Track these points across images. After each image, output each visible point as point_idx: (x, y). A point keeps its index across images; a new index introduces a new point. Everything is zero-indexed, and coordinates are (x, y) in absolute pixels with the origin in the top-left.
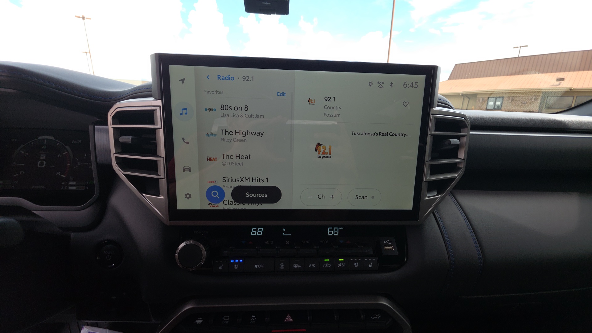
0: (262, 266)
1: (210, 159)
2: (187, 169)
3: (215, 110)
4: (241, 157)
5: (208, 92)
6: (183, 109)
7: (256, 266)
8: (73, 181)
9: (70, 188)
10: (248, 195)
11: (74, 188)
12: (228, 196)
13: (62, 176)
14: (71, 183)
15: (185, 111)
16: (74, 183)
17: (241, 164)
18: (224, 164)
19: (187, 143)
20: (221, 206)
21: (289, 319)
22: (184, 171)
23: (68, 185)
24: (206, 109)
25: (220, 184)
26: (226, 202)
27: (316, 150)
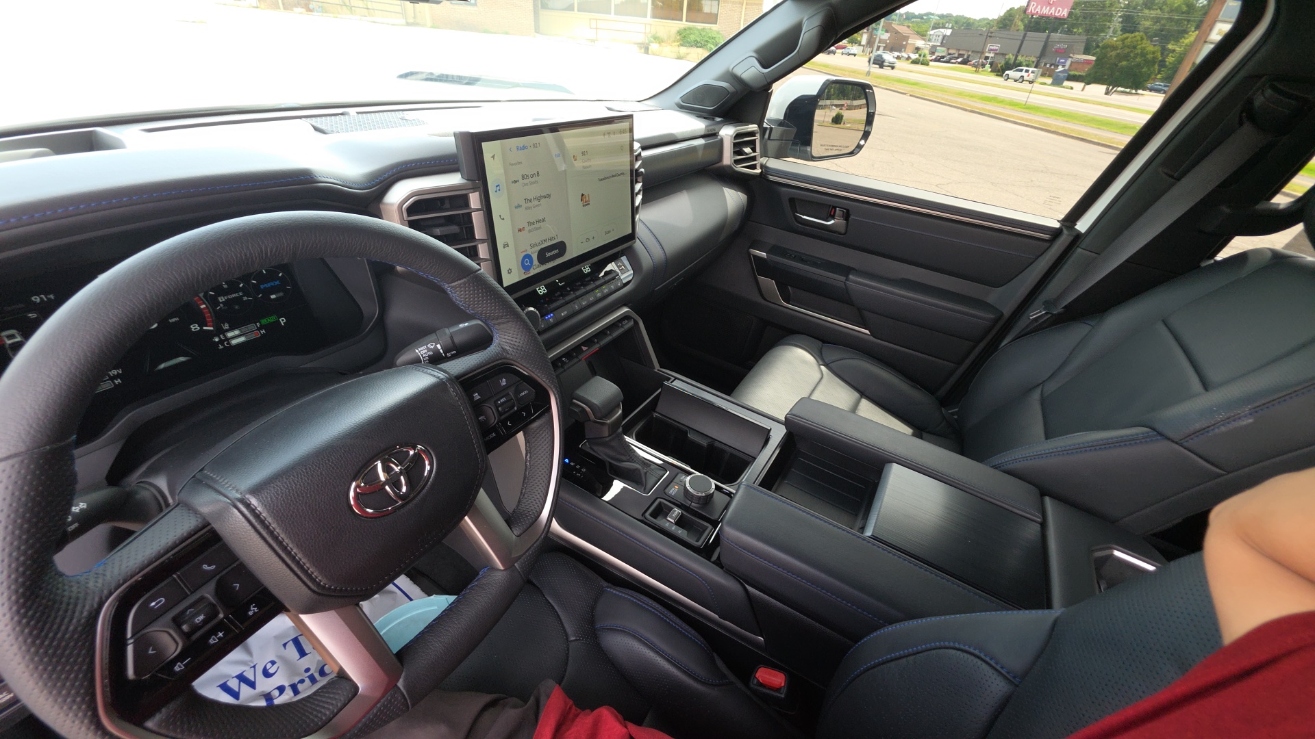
0: (566, 312)
1: (520, 230)
2: (506, 245)
3: (518, 181)
4: (539, 221)
5: (512, 165)
6: (497, 186)
7: (563, 314)
8: (232, 329)
9: (234, 342)
10: (548, 255)
11: (242, 339)
12: (536, 261)
13: (205, 328)
14: (230, 334)
15: (498, 188)
16: (237, 332)
17: (540, 228)
18: (530, 231)
19: (503, 219)
20: (533, 272)
21: (584, 348)
22: (504, 247)
23: (228, 340)
24: (512, 182)
25: (529, 252)
26: (535, 267)
27: (582, 200)
